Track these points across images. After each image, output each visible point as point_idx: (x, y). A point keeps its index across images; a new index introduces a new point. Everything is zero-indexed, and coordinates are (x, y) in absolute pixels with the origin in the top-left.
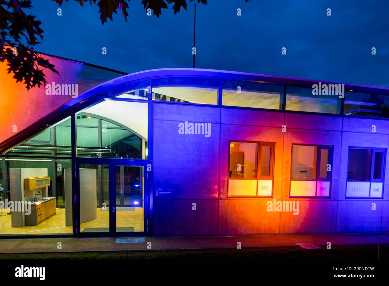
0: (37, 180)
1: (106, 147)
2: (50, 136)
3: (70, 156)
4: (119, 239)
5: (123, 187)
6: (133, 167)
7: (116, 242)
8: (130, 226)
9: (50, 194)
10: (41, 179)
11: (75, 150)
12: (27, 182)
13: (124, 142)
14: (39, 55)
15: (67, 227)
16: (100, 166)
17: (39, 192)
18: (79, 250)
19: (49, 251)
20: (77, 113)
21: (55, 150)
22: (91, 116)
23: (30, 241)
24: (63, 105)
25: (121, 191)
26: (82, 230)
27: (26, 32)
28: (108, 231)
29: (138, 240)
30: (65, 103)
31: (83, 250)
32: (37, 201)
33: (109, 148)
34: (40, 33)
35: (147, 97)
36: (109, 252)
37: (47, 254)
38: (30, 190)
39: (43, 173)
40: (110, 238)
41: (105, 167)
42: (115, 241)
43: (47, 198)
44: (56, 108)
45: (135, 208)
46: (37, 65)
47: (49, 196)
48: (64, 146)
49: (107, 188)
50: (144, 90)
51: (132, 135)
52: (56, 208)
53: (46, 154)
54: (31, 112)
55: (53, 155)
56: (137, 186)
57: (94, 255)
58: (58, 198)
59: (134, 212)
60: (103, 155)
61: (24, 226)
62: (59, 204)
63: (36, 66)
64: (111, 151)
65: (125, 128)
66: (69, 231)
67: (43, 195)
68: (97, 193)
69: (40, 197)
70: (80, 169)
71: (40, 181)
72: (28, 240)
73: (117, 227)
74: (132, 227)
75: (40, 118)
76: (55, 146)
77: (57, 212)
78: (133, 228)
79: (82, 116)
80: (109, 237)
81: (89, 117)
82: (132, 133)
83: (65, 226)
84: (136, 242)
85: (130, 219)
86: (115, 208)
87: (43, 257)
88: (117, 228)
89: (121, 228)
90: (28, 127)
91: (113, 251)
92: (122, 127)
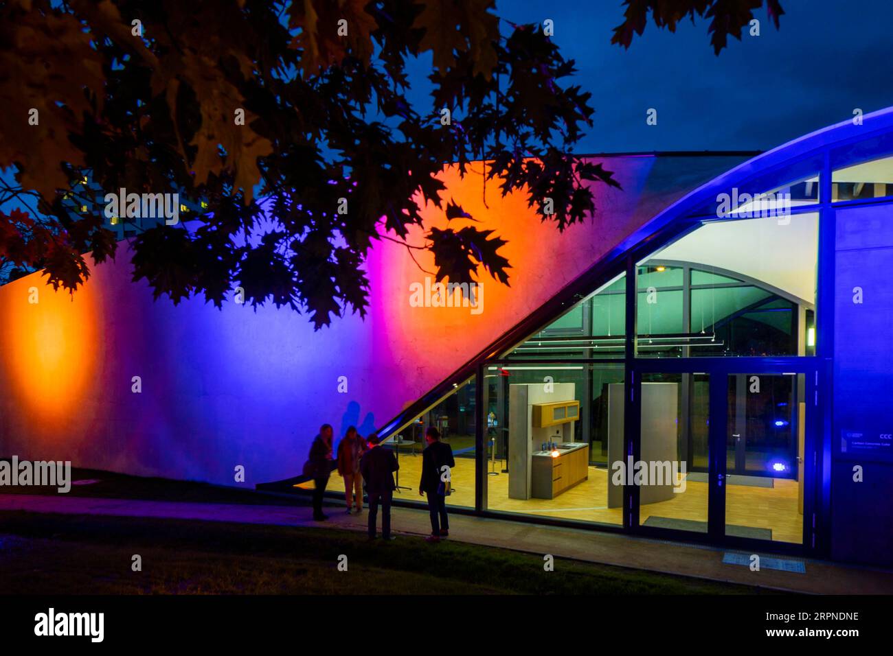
0: (555, 407)
1: (703, 332)
2: (581, 318)
3: (623, 357)
4: (733, 555)
5: (744, 426)
6: (771, 376)
7: (724, 561)
8: (761, 523)
9: (578, 438)
10: (561, 406)
11: (634, 343)
12: (537, 410)
13: (747, 315)
14: (583, 160)
15: (610, 511)
16: (685, 376)
17: (558, 432)
18: (636, 565)
19: (575, 557)
20: (638, 264)
21: (590, 344)
22: (667, 265)
23: (539, 530)
24: (612, 249)
25: (738, 436)
26: (642, 521)
27: (561, 123)
28: (705, 530)
29: (787, 564)
30: (614, 245)
31: (645, 567)
32: (554, 450)
33: (709, 333)
34: (587, 117)
35: (817, 198)
36: (707, 581)
37: (569, 562)
38: (542, 427)
39: (566, 393)
40: (708, 548)
41: (698, 379)
42: (722, 556)
43: (572, 444)
44: (596, 259)
45: (776, 480)
46: (579, 179)
47: (575, 442)
48: (609, 335)
49: (702, 427)
50: (806, 183)
51: (769, 298)
52: (590, 467)
53: (572, 355)
54: (551, 274)
55: (587, 356)
56: (779, 423)
57: (671, 581)
58: (594, 446)
59: (771, 489)
60: (693, 350)
61: (530, 499)
62: (594, 459)
63: (578, 182)
64: (713, 340)
65: (752, 283)
66: (616, 518)
67: (566, 439)
68: (678, 437)
69: (558, 441)
70: (642, 383)
71: (560, 409)
72: (538, 528)
73: (727, 523)
74: (768, 528)
75: (566, 283)
76: (591, 337)
77: (590, 475)
78: (771, 531)
79: (647, 268)
80: (706, 545)
81: (661, 269)
82: (769, 292)
83: (606, 507)
84: (781, 569)
85: (760, 508)
86: (723, 477)
87: (565, 568)
88: (728, 525)
89: (737, 527)
90: (542, 303)
91: (717, 582)
92: (742, 281)
